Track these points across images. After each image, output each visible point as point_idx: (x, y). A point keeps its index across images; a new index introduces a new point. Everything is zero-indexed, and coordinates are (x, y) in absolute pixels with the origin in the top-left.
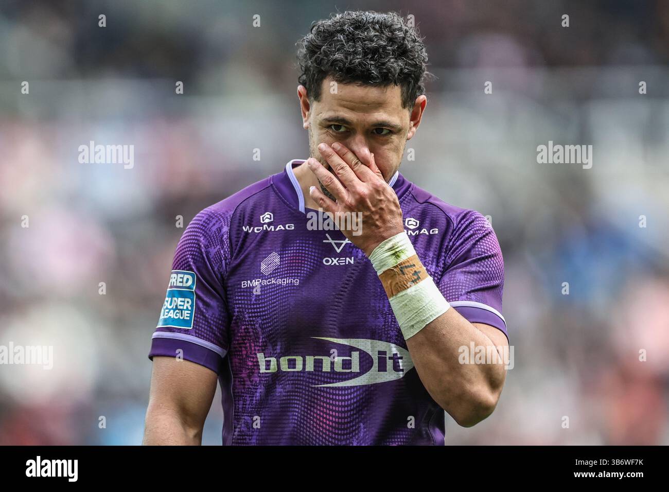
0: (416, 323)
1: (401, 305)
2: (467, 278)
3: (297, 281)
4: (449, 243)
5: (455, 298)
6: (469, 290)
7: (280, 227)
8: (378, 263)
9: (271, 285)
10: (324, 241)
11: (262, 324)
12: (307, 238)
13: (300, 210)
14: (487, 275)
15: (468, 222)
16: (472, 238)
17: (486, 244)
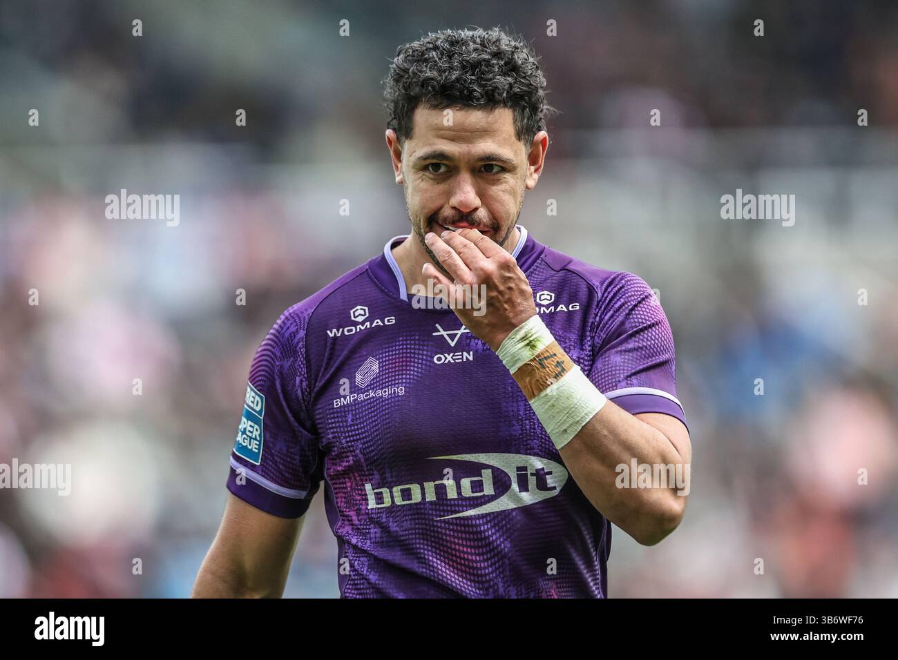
0: (568, 427)
1: (547, 406)
2: (625, 359)
3: (402, 390)
4: (595, 318)
5: (612, 387)
6: (629, 374)
7: (377, 323)
8: (510, 358)
9: (370, 399)
10: (434, 334)
11: (364, 449)
12: (413, 333)
13: (402, 297)
14: (649, 350)
15: (616, 289)
16: (624, 308)
17: (643, 311)
